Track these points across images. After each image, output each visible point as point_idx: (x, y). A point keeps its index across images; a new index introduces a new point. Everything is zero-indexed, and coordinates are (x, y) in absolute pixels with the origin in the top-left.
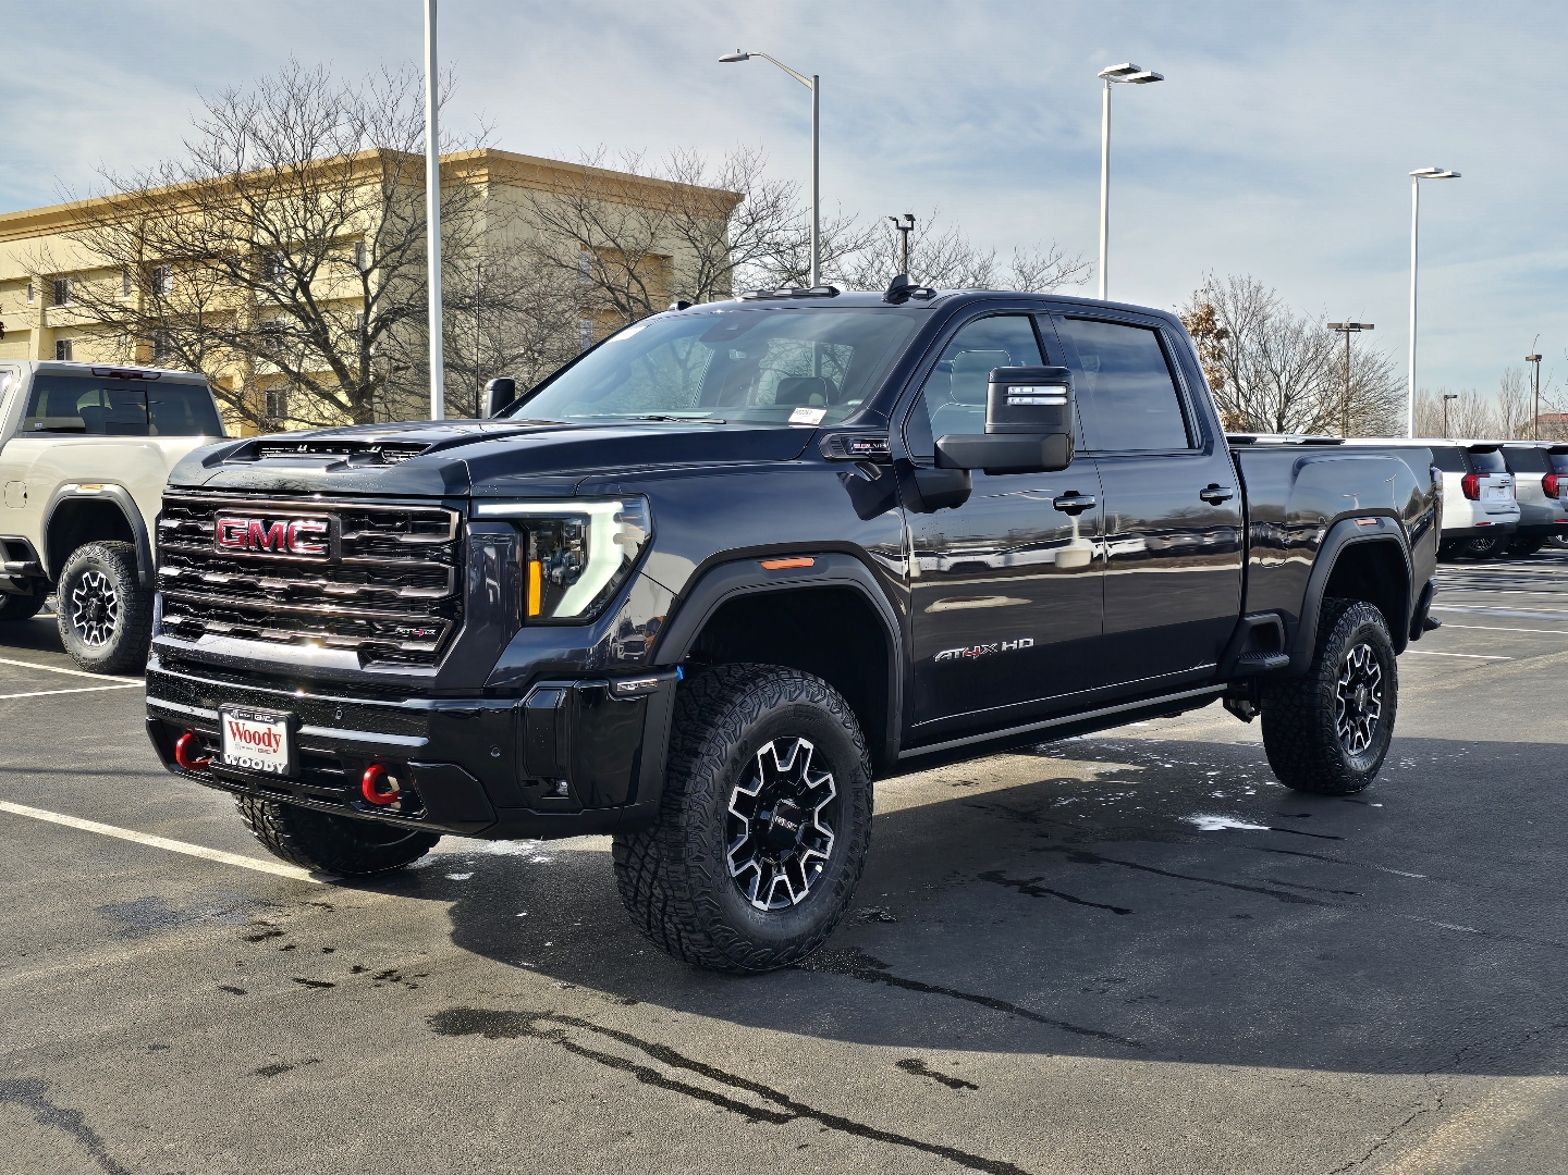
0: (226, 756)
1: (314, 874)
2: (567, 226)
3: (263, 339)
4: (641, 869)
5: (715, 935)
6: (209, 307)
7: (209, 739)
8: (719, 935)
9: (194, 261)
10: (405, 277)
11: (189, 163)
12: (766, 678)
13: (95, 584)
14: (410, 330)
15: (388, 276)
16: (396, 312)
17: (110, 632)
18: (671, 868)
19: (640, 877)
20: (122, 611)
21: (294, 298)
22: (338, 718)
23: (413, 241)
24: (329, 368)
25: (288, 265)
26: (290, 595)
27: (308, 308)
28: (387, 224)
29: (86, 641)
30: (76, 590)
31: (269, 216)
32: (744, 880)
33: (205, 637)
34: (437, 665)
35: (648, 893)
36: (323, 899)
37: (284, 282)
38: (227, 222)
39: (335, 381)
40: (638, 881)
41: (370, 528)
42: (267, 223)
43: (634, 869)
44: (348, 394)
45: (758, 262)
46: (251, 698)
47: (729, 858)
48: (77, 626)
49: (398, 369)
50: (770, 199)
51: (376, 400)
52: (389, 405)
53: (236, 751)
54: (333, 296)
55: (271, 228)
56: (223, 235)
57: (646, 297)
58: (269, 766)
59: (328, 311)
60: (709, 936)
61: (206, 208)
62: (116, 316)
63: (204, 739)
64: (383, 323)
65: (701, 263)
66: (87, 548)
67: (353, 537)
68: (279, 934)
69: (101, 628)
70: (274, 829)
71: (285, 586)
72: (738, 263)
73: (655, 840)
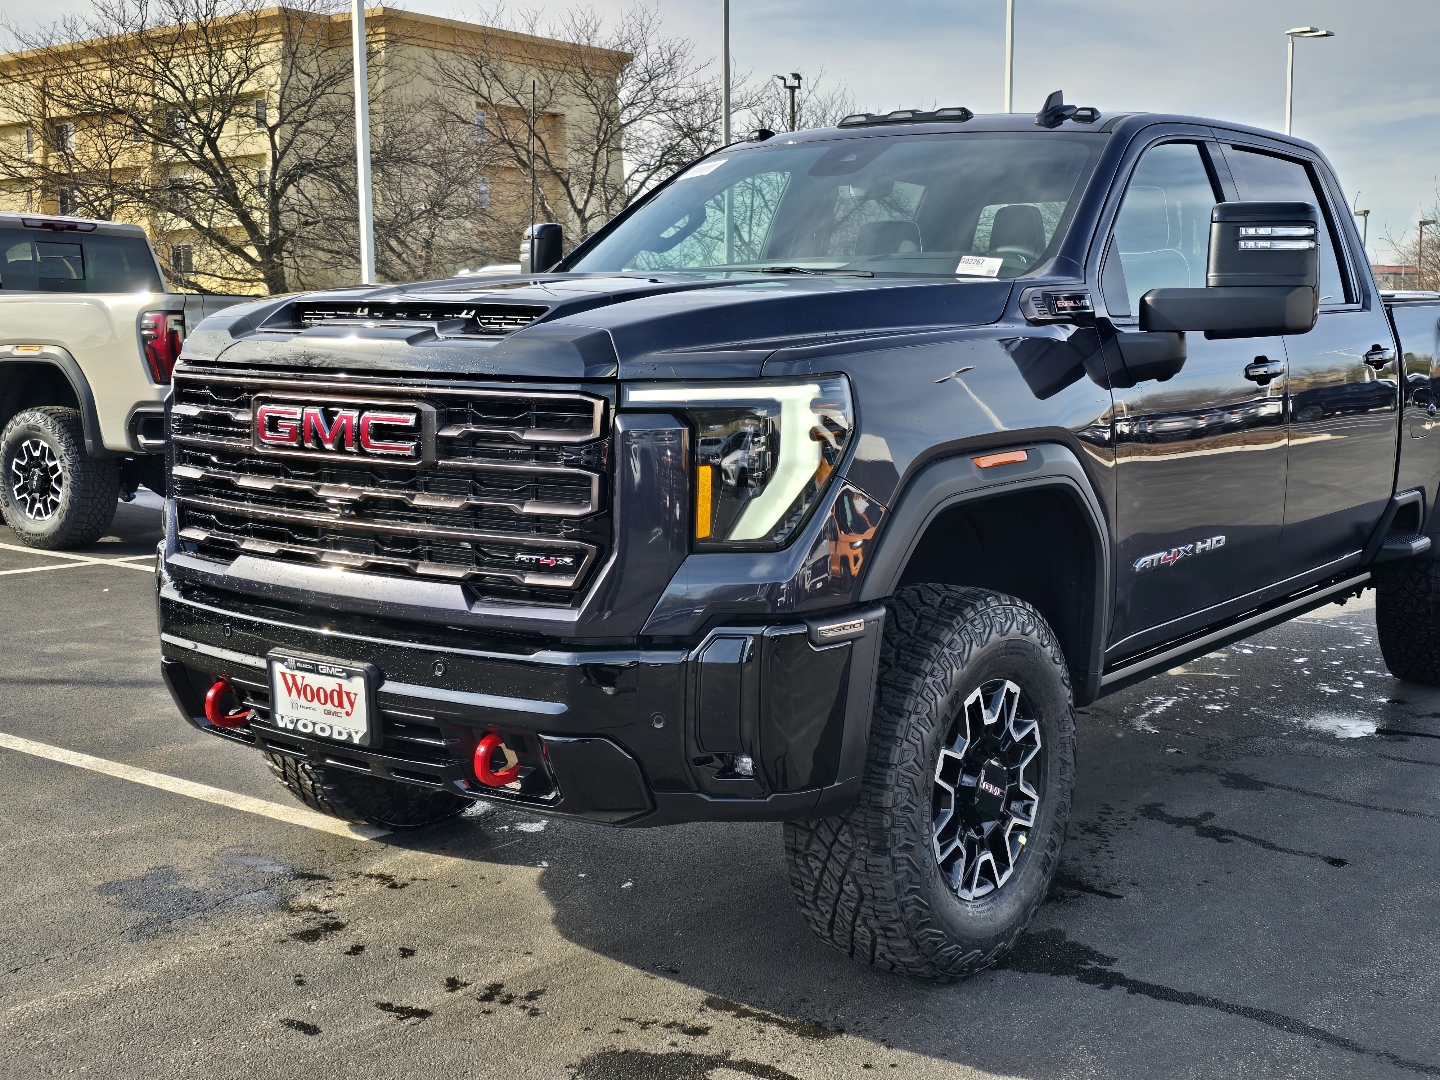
0: (278, 717)
1: (354, 827)
2: (467, 83)
3: (168, 195)
4: (828, 859)
5: (921, 940)
6: (118, 164)
7: (250, 691)
8: (925, 942)
9: (102, 116)
10: (312, 133)
11: (94, 17)
12: (974, 607)
13: (37, 454)
14: (319, 186)
15: (296, 131)
16: (303, 168)
17: (55, 505)
18: (871, 861)
19: (825, 868)
20: (69, 482)
21: (201, 155)
22: (439, 674)
23: (319, 96)
24: (237, 222)
25: (196, 121)
26: (361, 508)
27: (216, 164)
28: (293, 80)
29: (29, 515)
30: (15, 460)
31: (175, 71)
32: (948, 865)
33: (241, 559)
34: (577, 605)
35: (836, 889)
36: (378, 866)
37: (191, 138)
38: (133, 77)
39: (244, 235)
40: (821, 874)
41: (476, 421)
42: (173, 78)
43: (817, 858)
44: (259, 249)
45: (655, 119)
46: (311, 643)
47: (935, 840)
48: (17, 498)
49: (307, 224)
50: (666, 56)
51: (284, 254)
52: (298, 260)
53: (290, 711)
54: (240, 153)
55: (177, 84)
56: (129, 91)
57: (546, 153)
58: (340, 733)
59: (235, 167)
60: (915, 944)
61: (113, 64)
62: (24, 172)
63: (242, 692)
64: (291, 178)
65: (598, 120)
66: (26, 415)
67: (452, 432)
68: (338, 926)
69: (46, 500)
70: (311, 779)
71: (355, 497)
72: (635, 120)
73: (848, 823)
